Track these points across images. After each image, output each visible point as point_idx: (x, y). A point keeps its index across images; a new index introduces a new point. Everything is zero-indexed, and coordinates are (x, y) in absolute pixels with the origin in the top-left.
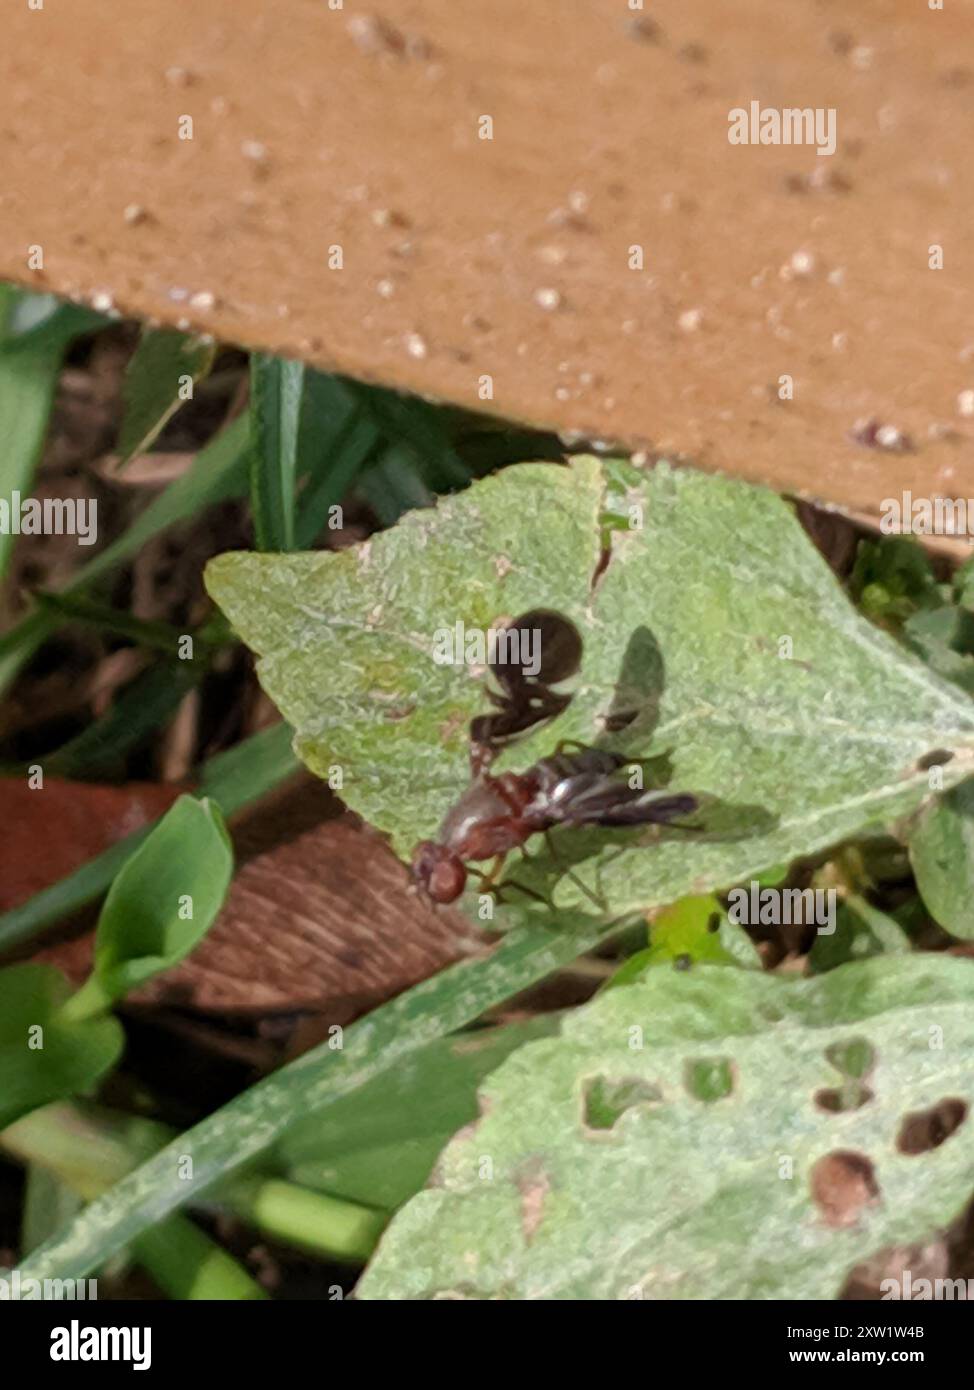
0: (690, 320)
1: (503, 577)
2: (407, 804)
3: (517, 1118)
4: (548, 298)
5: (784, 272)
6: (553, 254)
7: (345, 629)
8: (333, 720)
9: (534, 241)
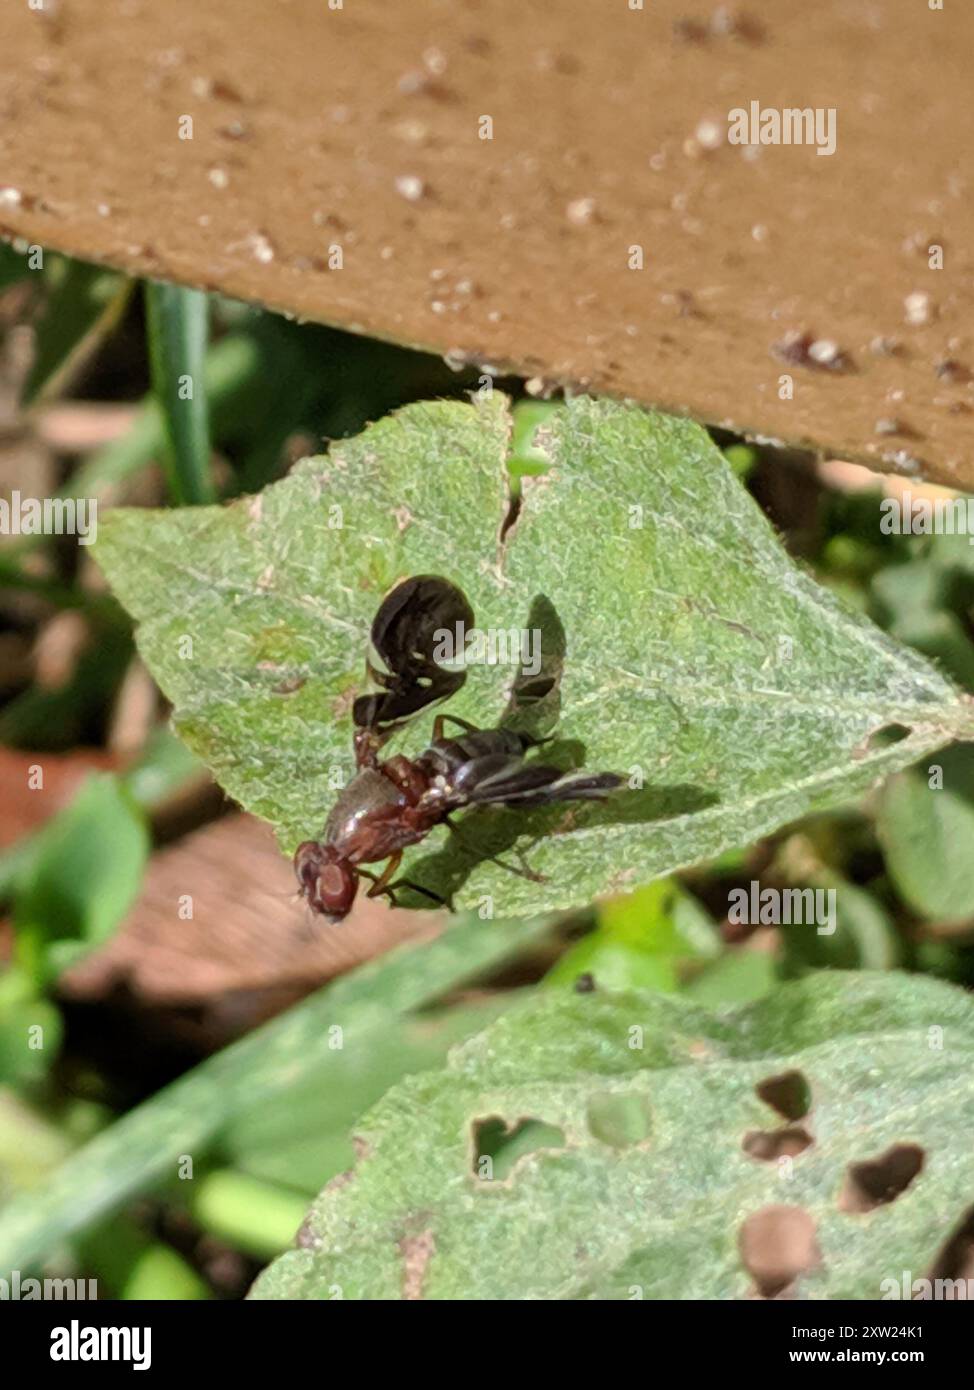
0: (580, 210)
1: (403, 532)
2: (292, 792)
3: (397, 1165)
4: (411, 187)
5: (689, 147)
6: (413, 131)
7: (232, 593)
8: (214, 694)
9: (388, 115)
